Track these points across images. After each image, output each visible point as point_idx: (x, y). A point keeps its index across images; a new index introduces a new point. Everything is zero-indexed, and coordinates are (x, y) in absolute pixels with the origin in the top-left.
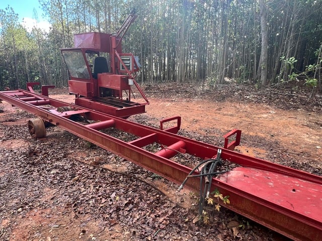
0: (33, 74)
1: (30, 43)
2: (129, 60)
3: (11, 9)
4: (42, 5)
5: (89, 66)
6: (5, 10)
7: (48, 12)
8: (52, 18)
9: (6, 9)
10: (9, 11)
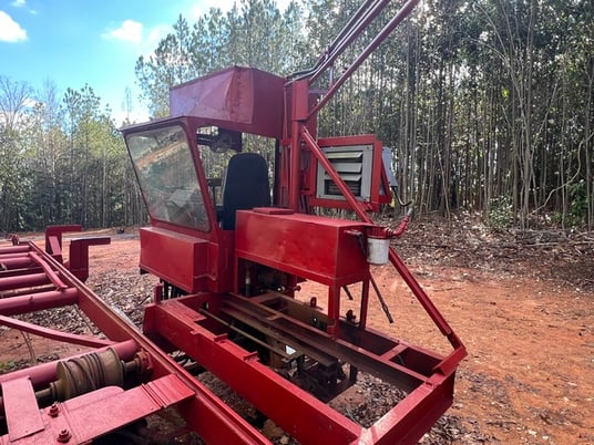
0: (114, 198)
1: (115, 145)
2: (360, 160)
3: (90, 89)
4: (141, 80)
5: (207, 184)
6: (80, 92)
7: (149, 90)
8: (155, 101)
9: (83, 90)
10: (87, 92)
